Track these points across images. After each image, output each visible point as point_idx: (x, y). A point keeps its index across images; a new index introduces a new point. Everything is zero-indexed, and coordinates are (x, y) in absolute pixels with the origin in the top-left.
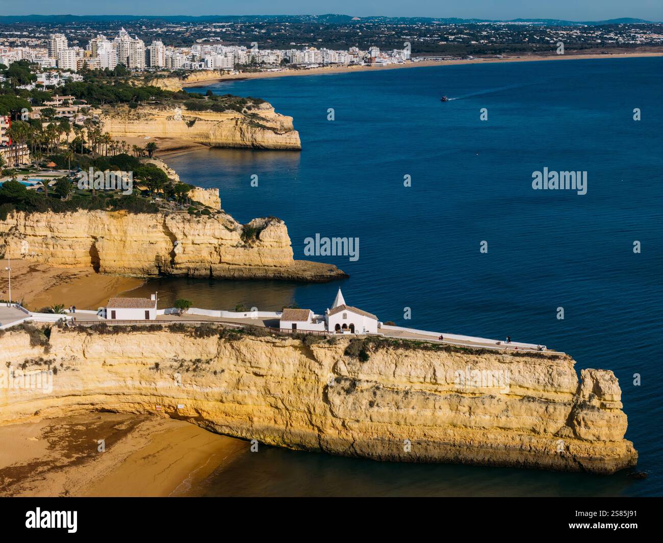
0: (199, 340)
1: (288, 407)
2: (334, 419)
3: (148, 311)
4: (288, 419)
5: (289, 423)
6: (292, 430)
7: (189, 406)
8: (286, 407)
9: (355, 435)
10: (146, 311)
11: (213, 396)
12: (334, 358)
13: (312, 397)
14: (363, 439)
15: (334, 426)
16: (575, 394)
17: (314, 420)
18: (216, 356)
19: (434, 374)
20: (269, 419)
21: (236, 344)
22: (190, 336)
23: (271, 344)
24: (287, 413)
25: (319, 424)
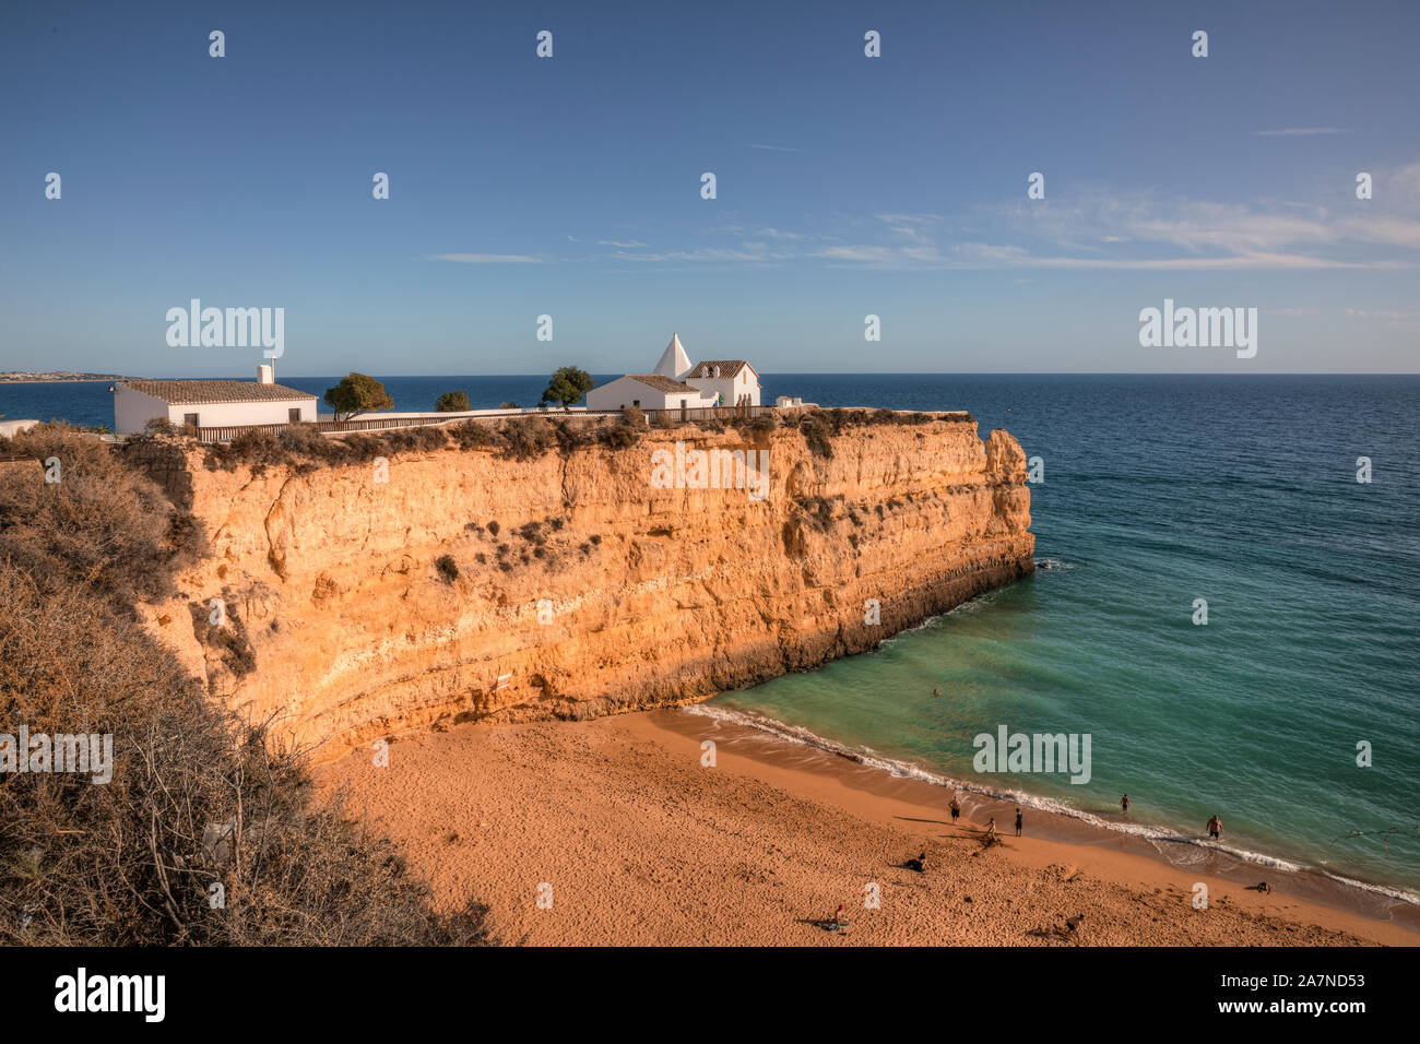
0: (527, 467)
1: (724, 597)
2: (810, 592)
3: (298, 410)
4: (719, 628)
5: (723, 636)
6: (732, 650)
7: (521, 671)
8: (716, 599)
9: (844, 616)
10: (291, 410)
11: (587, 619)
12: (789, 460)
13: (766, 559)
14: (854, 617)
15: (810, 610)
16: (986, 471)
17: (774, 609)
18: (566, 505)
19: (896, 464)
20: (678, 642)
21: (622, 458)
22: (507, 456)
23: (691, 445)
24: (716, 613)
25: (785, 615)
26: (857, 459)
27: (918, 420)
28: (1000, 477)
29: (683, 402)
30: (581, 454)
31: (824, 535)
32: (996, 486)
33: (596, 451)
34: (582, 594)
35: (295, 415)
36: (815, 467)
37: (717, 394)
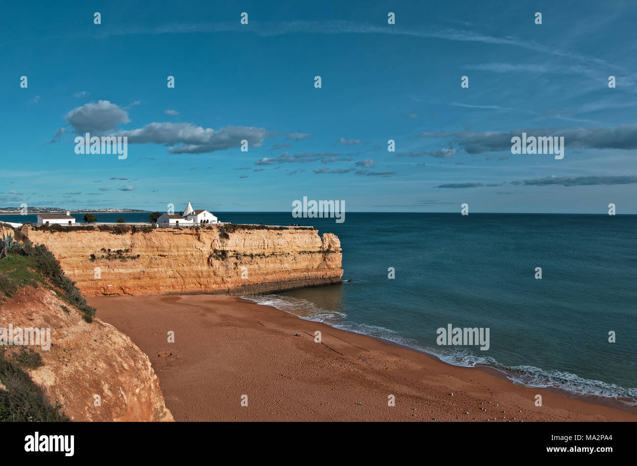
0: (119, 236)
1: (183, 276)
2: (215, 277)
4: (182, 284)
5: (184, 287)
7: (115, 285)
8: (181, 276)
9: (229, 286)
11: (133, 275)
12: (211, 239)
14: (234, 287)
15: (216, 283)
16: (321, 247)
17: (202, 281)
18: (131, 247)
19: (264, 242)
20: (169, 287)
21: (148, 235)
22: (113, 233)
23: (171, 233)
24: (182, 280)
25: (206, 283)
26: (243, 240)
27: (281, 229)
28: (326, 249)
29: (177, 222)
30: (136, 234)
31: (221, 261)
32: (324, 252)
33: (141, 233)
34: (132, 268)
35: (70, 222)
36: (221, 241)
37: (193, 219)
